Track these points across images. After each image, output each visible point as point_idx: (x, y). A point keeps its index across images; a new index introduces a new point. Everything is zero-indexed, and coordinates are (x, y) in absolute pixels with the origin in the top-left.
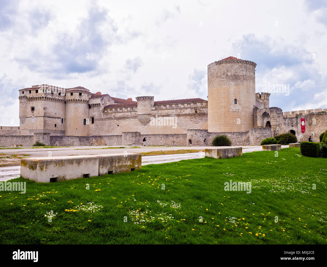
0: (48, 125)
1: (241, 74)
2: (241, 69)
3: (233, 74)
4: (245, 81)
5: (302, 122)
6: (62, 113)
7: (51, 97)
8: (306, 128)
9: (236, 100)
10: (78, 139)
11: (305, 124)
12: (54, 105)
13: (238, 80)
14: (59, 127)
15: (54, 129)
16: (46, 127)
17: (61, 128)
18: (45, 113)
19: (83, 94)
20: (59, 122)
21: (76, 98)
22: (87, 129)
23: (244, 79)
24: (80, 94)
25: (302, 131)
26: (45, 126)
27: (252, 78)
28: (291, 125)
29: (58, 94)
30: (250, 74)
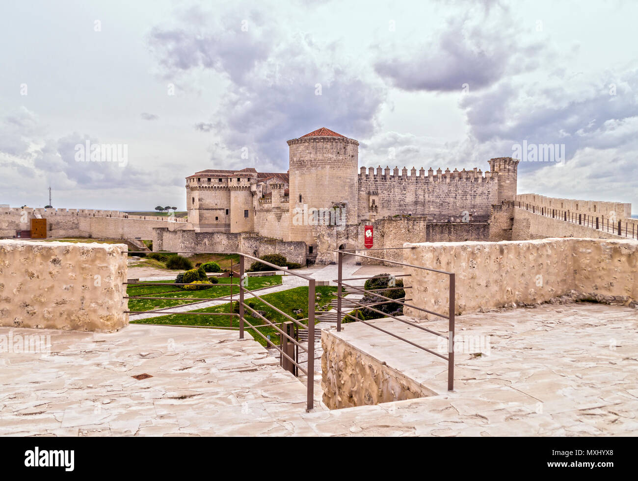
0: (206, 219)
1: (306, 158)
2: (307, 151)
3: (298, 160)
4: (313, 168)
5: (367, 232)
6: (226, 203)
7: (207, 185)
8: (375, 241)
9: (300, 197)
10: (226, 237)
11: (372, 234)
12: (214, 195)
13: (303, 167)
14: (222, 220)
15: (215, 222)
16: (203, 221)
17: (226, 221)
18: (201, 205)
19: (241, 179)
20: (222, 214)
21: (235, 185)
22: (249, 222)
23: (313, 165)
24: (239, 180)
25: (365, 246)
26: (200, 220)
27: (329, 163)
28: (346, 237)
29: (217, 181)
30: (325, 155)
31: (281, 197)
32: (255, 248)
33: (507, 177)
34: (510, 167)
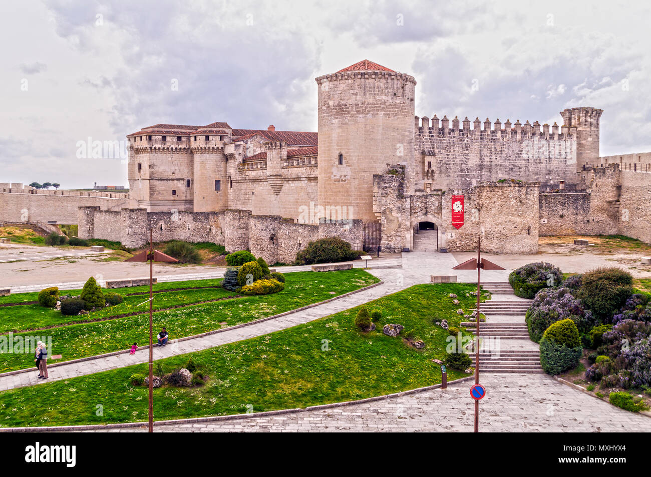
0: (159, 193)
1: (350, 102)
2: (352, 91)
3: (336, 104)
4: (361, 116)
5: (454, 205)
6: (186, 171)
7: (160, 146)
8: (466, 217)
9: (341, 156)
10: (192, 217)
11: (463, 208)
12: (170, 159)
13: (345, 114)
14: (182, 194)
15: (172, 198)
16: (154, 197)
17: (186, 197)
18: (152, 174)
19: (211, 138)
20: (181, 186)
21: (201, 146)
22: (222, 198)
23: (359, 111)
24: (207, 138)
25: (453, 224)
26: (151, 195)
27: (383, 108)
28: (424, 211)
29: (175, 140)
30: (378, 97)
31: (281, 160)
32: (272, 232)
33: (589, 133)
34: (592, 120)
